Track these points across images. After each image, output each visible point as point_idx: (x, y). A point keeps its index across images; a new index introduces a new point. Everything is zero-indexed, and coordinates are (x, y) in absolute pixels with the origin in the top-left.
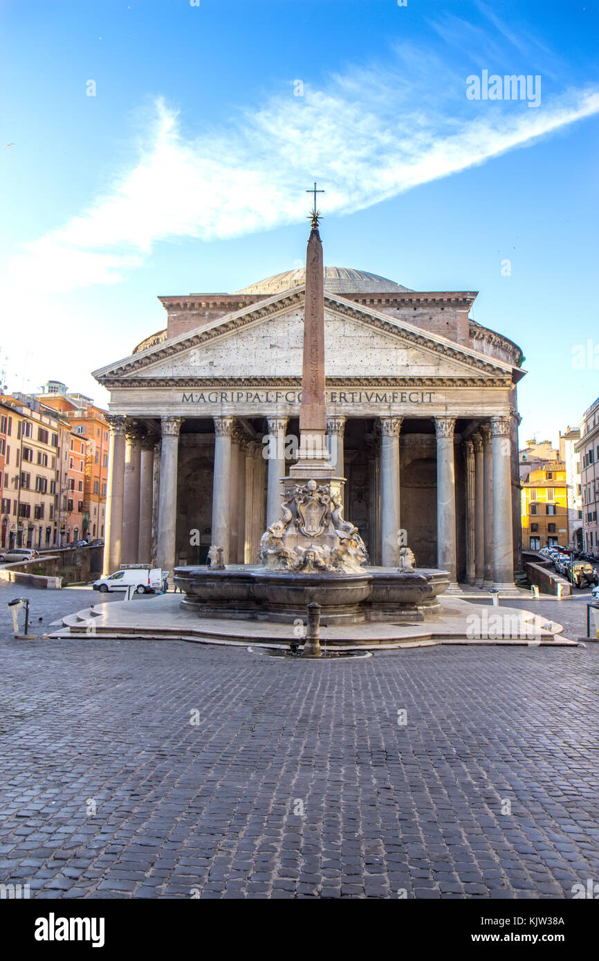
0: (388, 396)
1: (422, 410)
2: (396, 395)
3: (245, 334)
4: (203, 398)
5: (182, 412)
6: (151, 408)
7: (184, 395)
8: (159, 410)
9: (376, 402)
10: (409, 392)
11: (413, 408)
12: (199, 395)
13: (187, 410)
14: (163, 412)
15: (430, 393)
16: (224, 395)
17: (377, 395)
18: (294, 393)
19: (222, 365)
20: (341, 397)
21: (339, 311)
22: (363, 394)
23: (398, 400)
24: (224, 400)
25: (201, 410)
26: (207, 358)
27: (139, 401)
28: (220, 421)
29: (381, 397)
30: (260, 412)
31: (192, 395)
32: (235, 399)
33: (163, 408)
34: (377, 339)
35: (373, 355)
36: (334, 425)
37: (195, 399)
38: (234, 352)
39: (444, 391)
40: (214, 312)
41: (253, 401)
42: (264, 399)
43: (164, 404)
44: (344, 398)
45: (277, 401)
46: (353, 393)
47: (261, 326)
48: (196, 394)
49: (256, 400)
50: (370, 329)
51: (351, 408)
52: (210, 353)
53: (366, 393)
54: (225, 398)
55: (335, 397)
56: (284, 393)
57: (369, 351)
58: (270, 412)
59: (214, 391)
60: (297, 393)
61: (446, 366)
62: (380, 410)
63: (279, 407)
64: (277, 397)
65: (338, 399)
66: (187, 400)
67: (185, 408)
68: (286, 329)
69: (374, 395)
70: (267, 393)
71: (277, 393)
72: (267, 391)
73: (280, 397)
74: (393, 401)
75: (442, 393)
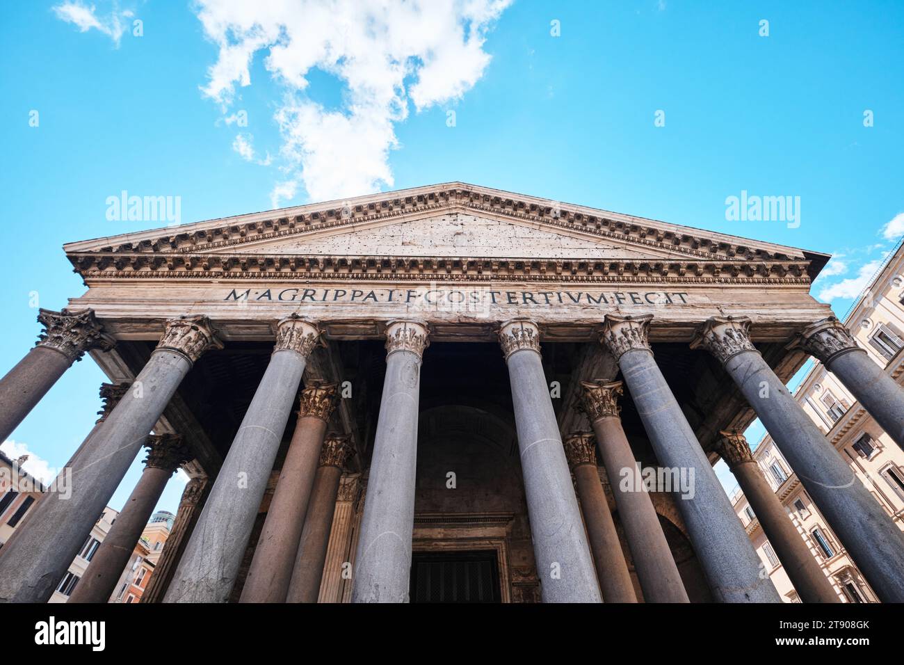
0: (608, 296)
1: (679, 314)
2: (620, 296)
4: (269, 296)
5: (216, 314)
6: (154, 308)
7: (233, 292)
8: (170, 311)
9: (590, 303)
10: (642, 293)
13: (229, 311)
15: (678, 293)
16: (310, 293)
17: (589, 296)
20: (525, 298)
22: (562, 294)
23: (628, 301)
24: (307, 298)
28: (290, 325)
29: (597, 298)
30: (374, 315)
31: (247, 292)
32: (330, 297)
34: (565, 241)
36: (520, 333)
39: (699, 290)
41: (363, 301)
42: (383, 298)
44: (531, 299)
45: (408, 301)
46: (545, 294)
47: (391, 227)
48: (257, 290)
49: (371, 300)
51: (548, 311)
53: (568, 294)
54: (311, 297)
55: (515, 298)
56: (423, 291)
57: (558, 251)
58: (395, 315)
59: (293, 288)
60: (445, 293)
63: (413, 308)
64: (409, 296)
65: (521, 301)
66: (236, 298)
67: (224, 308)
68: (426, 231)
69: (584, 296)
70: (391, 292)
71: (409, 292)
72: (391, 288)
73: (415, 297)
74: (620, 303)
75: (701, 294)
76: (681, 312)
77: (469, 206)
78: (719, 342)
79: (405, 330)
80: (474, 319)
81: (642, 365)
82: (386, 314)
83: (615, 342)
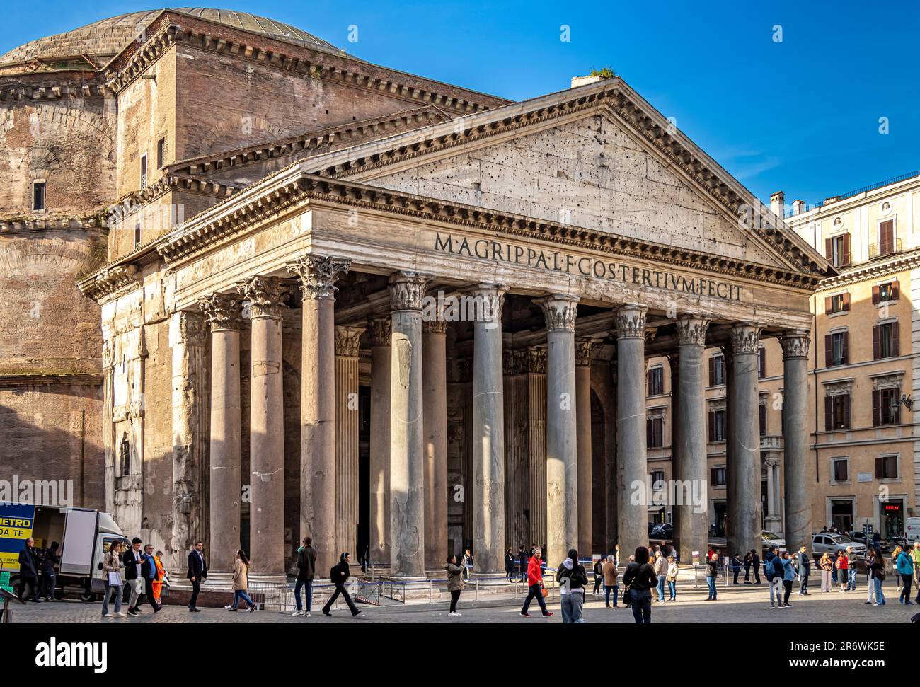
0: (695, 283)
1: (732, 311)
2: (703, 284)
3: (522, 144)
4: (467, 247)
5: (436, 269)
6: (385, 254)
7: (438, 238)
8: (399, 259)
9: (683, 291)
10: (717, 283)
11: (723, 306)
12: (461, 242)
13: (445, 267)
14: (405, 263)
15: (738, 287)
16: (497, 248)
17: (685, 281)
18: (589, 260)
19: (493, 192)
20: (644, 278)
21: (645, 136)
22: (669, 276)
23: (706, 291)
24: (497, 255)
25: (466, 270)
26: (470, 174)
27: (364, 235)
29: (688, 284)
30: (547, 286)
31: (449, 239)
32: (513, 258)
33: (407, 257)
34: (683, 193)
35: (679, 216)
37: (456, 248)
38: (509, 172)
39: (752, 286)
40: (263, 70)
41: (537, 266)
42: (551, 264)
43: (408, 248)
44: (648, 278)
45: (568, 270)
46: (658, 273)
47: (545, 135)
48: (457, 238)
49: (541, 264)
50: (677, 175)
51: (657, 297)
52: (475, 165)
53: (673, 276)
54: (498, 252)
55: (638, 275)
56: (577, 258)
57: (675, 208)
58: (560, 288)
59: (483, 238)
60: (593, 261)
61: (753, 249)
62: (688, 304)
63: (573, 281)
64: (568, 263)
65: (641, 280)
66: (443, 248)
67: (440, 262)
68: (576, 149)
69: (681, 280)
70: (556, 254)
71: (568, 257)
72: (556, 251)
73: (572, 264)
74: (701, 293)
75: (749, 289)
76: (733, 309)
77: (616, 112)
78: (742, 339)
79: (570, 309)
80: (611, 299)
81: (698, 360)
82: (556, 288)
83: (687, 332)
